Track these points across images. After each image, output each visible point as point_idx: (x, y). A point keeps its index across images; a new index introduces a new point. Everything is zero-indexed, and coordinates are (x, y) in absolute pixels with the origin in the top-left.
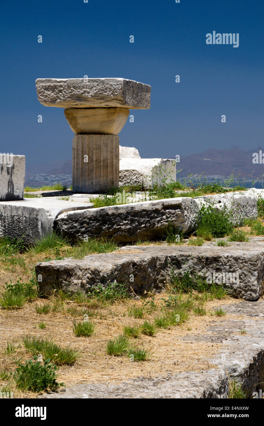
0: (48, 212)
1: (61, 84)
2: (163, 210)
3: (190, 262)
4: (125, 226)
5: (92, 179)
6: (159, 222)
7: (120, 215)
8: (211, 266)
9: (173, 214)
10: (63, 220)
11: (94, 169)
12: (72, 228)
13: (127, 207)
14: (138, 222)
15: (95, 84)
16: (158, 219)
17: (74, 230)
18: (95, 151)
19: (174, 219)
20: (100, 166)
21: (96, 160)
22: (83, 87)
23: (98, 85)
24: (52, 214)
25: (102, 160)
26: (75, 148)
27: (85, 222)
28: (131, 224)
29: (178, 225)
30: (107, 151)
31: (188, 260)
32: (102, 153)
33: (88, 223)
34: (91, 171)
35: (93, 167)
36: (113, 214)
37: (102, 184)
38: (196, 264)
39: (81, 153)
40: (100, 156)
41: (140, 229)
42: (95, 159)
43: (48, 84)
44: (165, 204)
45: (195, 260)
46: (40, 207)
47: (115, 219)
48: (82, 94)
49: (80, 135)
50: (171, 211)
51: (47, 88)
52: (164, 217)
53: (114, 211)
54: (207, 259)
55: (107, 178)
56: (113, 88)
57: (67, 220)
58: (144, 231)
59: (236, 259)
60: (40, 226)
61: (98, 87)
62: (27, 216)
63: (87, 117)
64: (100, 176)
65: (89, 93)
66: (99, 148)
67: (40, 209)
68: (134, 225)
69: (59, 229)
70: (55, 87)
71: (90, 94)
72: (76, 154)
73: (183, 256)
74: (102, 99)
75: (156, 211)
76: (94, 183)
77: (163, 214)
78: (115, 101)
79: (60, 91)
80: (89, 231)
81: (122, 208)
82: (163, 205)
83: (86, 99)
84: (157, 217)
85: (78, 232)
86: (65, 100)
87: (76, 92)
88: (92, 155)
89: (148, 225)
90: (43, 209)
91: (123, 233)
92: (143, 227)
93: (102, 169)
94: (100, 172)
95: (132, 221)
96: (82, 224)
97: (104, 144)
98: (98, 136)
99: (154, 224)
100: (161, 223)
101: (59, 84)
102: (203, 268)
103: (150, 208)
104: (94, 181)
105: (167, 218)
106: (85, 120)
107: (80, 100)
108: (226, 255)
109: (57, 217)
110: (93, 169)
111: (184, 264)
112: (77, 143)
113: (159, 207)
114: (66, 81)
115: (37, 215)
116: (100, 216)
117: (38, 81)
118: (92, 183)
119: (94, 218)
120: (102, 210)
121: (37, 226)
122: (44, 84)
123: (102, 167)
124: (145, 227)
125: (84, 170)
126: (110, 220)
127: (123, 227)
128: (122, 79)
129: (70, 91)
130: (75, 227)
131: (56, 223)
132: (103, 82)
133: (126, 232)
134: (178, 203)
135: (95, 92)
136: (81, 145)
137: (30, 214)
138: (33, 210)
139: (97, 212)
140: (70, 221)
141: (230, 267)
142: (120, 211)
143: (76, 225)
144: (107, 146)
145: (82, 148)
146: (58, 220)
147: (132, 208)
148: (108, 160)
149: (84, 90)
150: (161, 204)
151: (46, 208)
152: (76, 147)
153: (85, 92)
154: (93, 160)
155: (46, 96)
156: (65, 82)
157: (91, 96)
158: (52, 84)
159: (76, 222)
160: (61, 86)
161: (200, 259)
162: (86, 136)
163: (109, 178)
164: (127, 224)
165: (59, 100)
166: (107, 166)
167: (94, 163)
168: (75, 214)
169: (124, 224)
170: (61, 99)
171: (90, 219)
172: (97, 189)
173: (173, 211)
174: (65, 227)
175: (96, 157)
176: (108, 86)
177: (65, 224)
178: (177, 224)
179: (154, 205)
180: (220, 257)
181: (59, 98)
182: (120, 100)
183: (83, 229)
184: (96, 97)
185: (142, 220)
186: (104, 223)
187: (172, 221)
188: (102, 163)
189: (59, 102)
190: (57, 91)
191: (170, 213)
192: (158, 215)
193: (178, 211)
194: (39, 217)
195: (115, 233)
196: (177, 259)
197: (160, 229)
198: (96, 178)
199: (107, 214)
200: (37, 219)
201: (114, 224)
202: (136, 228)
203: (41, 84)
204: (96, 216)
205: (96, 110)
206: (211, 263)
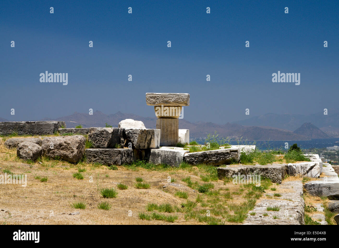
0: (180, 153)
1: (158, 95)
2: (230, 153)
3: (257, 170)
4: (214, 159)
5: (168, 139)
6: (228, 157)
7: (212, 154)
8: (265, 171)
9: (234, 154)
10: (187, 156)
11: (169, 135)
12: (191, 160)
13: (215, 151)
14: (220, 157)
15: (175, 96)
16: (228, 156)
17: (192, 161)
18: (169, 126)
19: (234, 156)
20: (172, 133)
21: (170, 131)
22: (169, 97)
23: (176, 96)
24: (182, 154)
25: (172, 130)
26: (158, 125)
27: (197, 157)
28: (216, 158)
29: (236, 159)
30: (175, 126)
31: (256, 169)
32: (172, 127)
33: (198, 158)
34: (167, 136)
35: (168, 133)
36: (209, 154)
37: (172, 142)
38: (259, 171)
39: (162, 127)
40: (172, 129)
41: (220, 160)
42: (169, 130)
43: (152, 96)
44: (231, 150)
45: (259, 169)
47: (209, 156)
48: (168, 100)
49: (161, 119)
50: (233, 153)
51: (151, 98)
52: (231, 155)
53: (209, 153)
54: (263, 169)
55: (174, 139)
56: (183, 98)
57: (189, 157)
58: (222, 161)
59: (274, 169)
60: (177, 159)
61: (176, 97)
62: (172, 155)
64: (171, 138)
65: (171, 100)
66: (171, 125)
67: (177, 152)
68: (218, 159)
69: (186, 160)
70: (155, 97)
71: (172, 100)
72: (159, 127)
73: (254, 168)
74: (177, 103)
75: (227, 153)
76: (169, 142)
77: (230, 154)
78: (183, 104)
79: (158, 99)
80: (198, 161)
81: (213, 152)
82: (230, 150)
83: (169, 103)
84: (227, 156)
85: (194, 161)
86: (159, 103)
87: (165, 99)
88: (168, 128)
89: (224, 158)
90: (179, 152)
91: (213, 162)
92: (221, 159)
93: (172, 135)
94: (172, 136)
95: (217, 157)
96: (195, 158)
97: (173, 123)
98: (171, 119)
99: (226, 158)
100: (229, 158)
102: (262, 172)
103: (225, 152)
104: (169, 141)
105: (232, 156)
107: (167, 103)
108: (270, 167)
109: (184, 155)
110: (168, 135)
111: (255, 171)
112: (160, 122)
113: (229, 151)
115: (176, 155)
116: (203, 155)
117: (147, 94)
118: (168, 141)
119: (201, 156)
120: (204, 152)
121: (176, 159)
122: (150, 96)
123: (172, 134)
124: (222, 159)
125: (163, 135)
126: (207, 157)
127: (213, 159)
128: (187, 94)
129: (162, 99)
130: (193, 159)
131: (184, 158)
132: (178, 95)
133: (214, 161)
134: (236, 150)
135: (174, 99)
136: (162, 124)
137: (173, 154)
138: (174, 152)
139: (202, 153)
140: (190, 157)
141: (272, 172)
142: (212, 153)
143: (193, 158)
144: (174, 124)
145: (163, 125)
146: (185, 157)
147: (217, 152)
148: (175, 130)
149: (169, 98)
150: (229, 150)
151: (180, 152)
152: (159, 125)
153: (169, 99)
154: (168, 131)
155: (151, 101)
156: (160, 95)
157: (173, 101)
158: (154, 96)
159: (193, 157)
160: (158, 97)
161: (261, 169)
162: (165, 119)
163: (175, 139)
164: (215, 158)
165: (157, 103)
166: (174, 133)
167: (169, 132)
168: (193, 154)
169: (214, 158)
170: (158, 102)
171: (199, 156)
172: (170, 144)
173: (234, 153)
174: (188, 159)
176: (181, 97)
177: (188, 158)
178: (236, 158)
179: (226, 150)
180: (268, 168)
181: (156, 101)
182: (185, 103)
183: (196, 160)
184: (175, 102)
185: (221, 157)
186: (205, 158)
187: (234, 157)
188: (172, 132)
189: (157, 104)
190: (156, 99)
191: (233, 154)
192: (228, 154)
193: (236, 153)
194: (177, 155)
195: (209, 162)
196: (252, 169)
197: (229, 160)
198: (169, 139)
199: (206, 154)
200: (176, 156)
201: (209, 158)
202: (218, 160)
203: (148, 96)
204: (202, 155)
206: (265, 170)
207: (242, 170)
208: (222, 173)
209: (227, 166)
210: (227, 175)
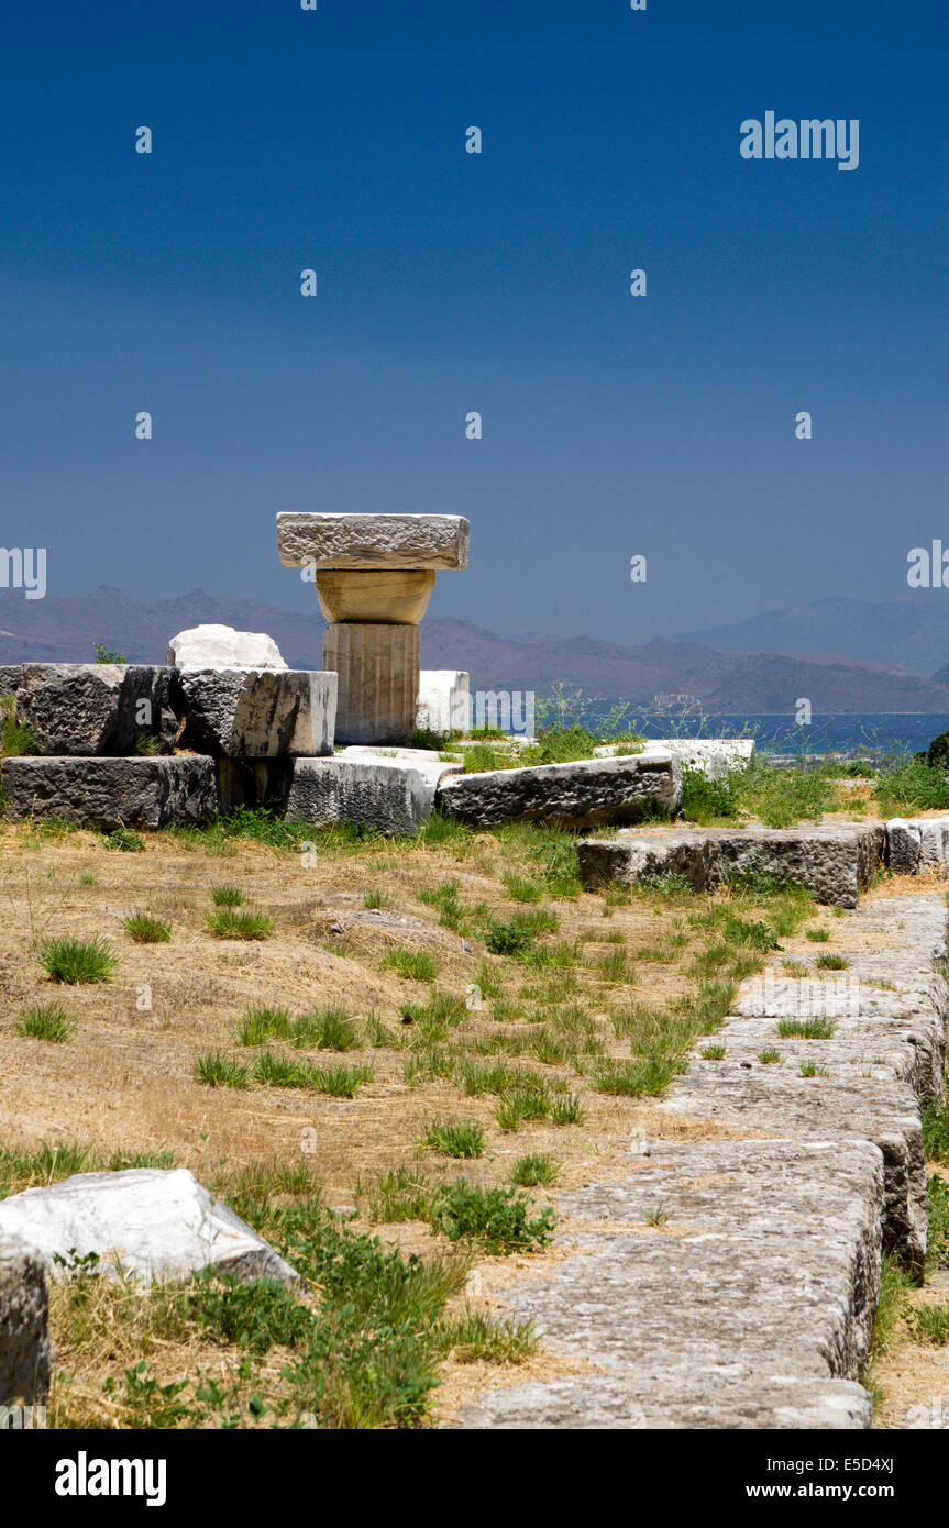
0: (423, 776)
1: (332, 524)
2: (637, 774)
3: (752, 850)
4: (568, 800)
5: (373, 715)
6: (629, 793)
7: (558, 782)
8: (785, 856)
9: (656, 780)
10: (452, 790)
11: (378, 694)
12: (468, 805)
13: (573, 768)
14: (592, 793)
15: (402, 525)
16: (628, 789)
17: (473, 808)
18: (378, 658)
19: (656, 788)
20: (389, 689)
21: (382, 677)
22: (377, 532)
23: (407, 528)
24: (431, 779)
25: (392, 676)
26: (331, 653)
27: (495, 794)
28: (578, 798)
29: (663, 799)
30: (403, 659)
31: (748, 847)
32: (392, 662)
33: (499, 797)
34: (370, 699)
35: (375, 690)
36: (547, 781)
37: (392, 725)
38: (762, 853)
39: (348, 662)
40: (390, 668)
41: (595, 806)
42: (378, 675)
43: (304, 524)
44: (642, 763)
45: (760, 847)
46: (409, 768)
47: (549, 789)
48: (374, 544)
49: (345, 625)
50: (651, 774)
51: (300, 533)
52: (640, 785)
53: (549, 775)
54: (779, 844)
55: (402, 713)
56: (438, 535)
57: (460, 791)
58: (602, 809)
59: (825, 845)
60: (408, 801)
61: (408, 533)
62: (385, 783)
63: (365, 587)
64: (389, 710)
65: (387, 543)
66: (387, 653)
67: (408, 771)
68: (584, 799)
69: (445, 807)
70: (318, 530)
71: (391, 545)
72: (336, 663)
73: (740, 840)
74: (414, 555)
75: (626, 775)
76: (377, 725)
77: (638, 780)
78: (440, 560)
79: (328, 538)
80: (500, 810)
81: (564, 769)
82: (638, 764)
83: (380, 556)
84: (626, 786)
85: (480, 811)
86: (336, 557)
87: (361, 541)
88: (374, 667)
89: (610, 799)
90: (415, 772)
91: (564, 814)
92: (601, 803)
93: (392, 696)
94: (389, 701)
95: (581, 793)
96: (487, 797)
97: (397, 643)
98: (386, 627)
99: (621, 798)
100: (634, 796)
101: (326, 524)
102: (772, 858)
103: (614, 769)
104: (377, 720)
105: (645, 786)
106: (360, 596)
107: (369, 557)
108: (809, 839)
109: (438, 786)
110: (374, 695)
111: (742, 852)
112: (340, 640)
113: (632, 768)
114: (341, 519)
115: (403, 782)
116: (523, 783)
117: (282, 517)
118: (372, 724)
119: (512, 787)
120: (526, 772)
121: (403, 801)
122: (294, 524)
123: (392, 692)
124: (604, 803)
125: (354, 696)
126: (540, 791)
127: (564, 803)
128: (456, 518)
129: (349, 538)
130: (476, 802)
131: (438, 796)
132: (417, 522)
133: (568, 812)
134: (664, 761)
135: (401, 541)
136: (348, 648)
137: (391, 779)
138: (396, 772)
139: (517, 776)
140: (466, 792)
141: (816, 858)
142: (559, 775)
143: (477, 799)
144: (402, 648)
145: (352, 651)
146: (443, 791)
147: (582, 769)
148: (403, 676)
149: (378, 537)
150: (634, 763)
151: (421, 770)
152: (336, 651)
153: (380, 540)
154: (374, 676)
155: (299, 548)
156: (339, 520)
157: (394, 549)
158: (312, 525)
159: (477, 793)
160: (331, 528)
161: (767, 845)
162: (361, 628)
163: (405, 714)
164: (572, 797)
165: (324, 557)
166: (402, 689)
167: (377, 683)
168: (475, 780)
169: (566, 798)
170: (328, 555)
171: (503, 789)
172: (383, 736)
173: (656, 775)
174: (456, 803)
175: (381, 671)
176: (428, 530)
177: (457, 798)
178: (661, 798)
179: (621, 764)
180: (799, 842)
181: (322, 550)
182: (448, 558)
183: (490, 807)
184: (402, 551)
185: (599, 790)
186: (529, 795)
187: (654, 793)
188: (392, 683)
189: (325, 561)
190: (321, 538)
191: (651, 778)
192: (628, 781)
193: (664, 775)
194: (407, 785)
195: (548, 814)
196: (730, 846)
197: (631, 806)
198: (380, 713)
199: (536, 780)
200: (404, 789)
201: (549, 797)
202: (587, 805)
203: (288, 524)
204: (515, 783)
205: (384, 574)
206: (785, 851)
207: (688, 849)
208: (600, 862)
209: (623, 831)
210: (619, 873)
